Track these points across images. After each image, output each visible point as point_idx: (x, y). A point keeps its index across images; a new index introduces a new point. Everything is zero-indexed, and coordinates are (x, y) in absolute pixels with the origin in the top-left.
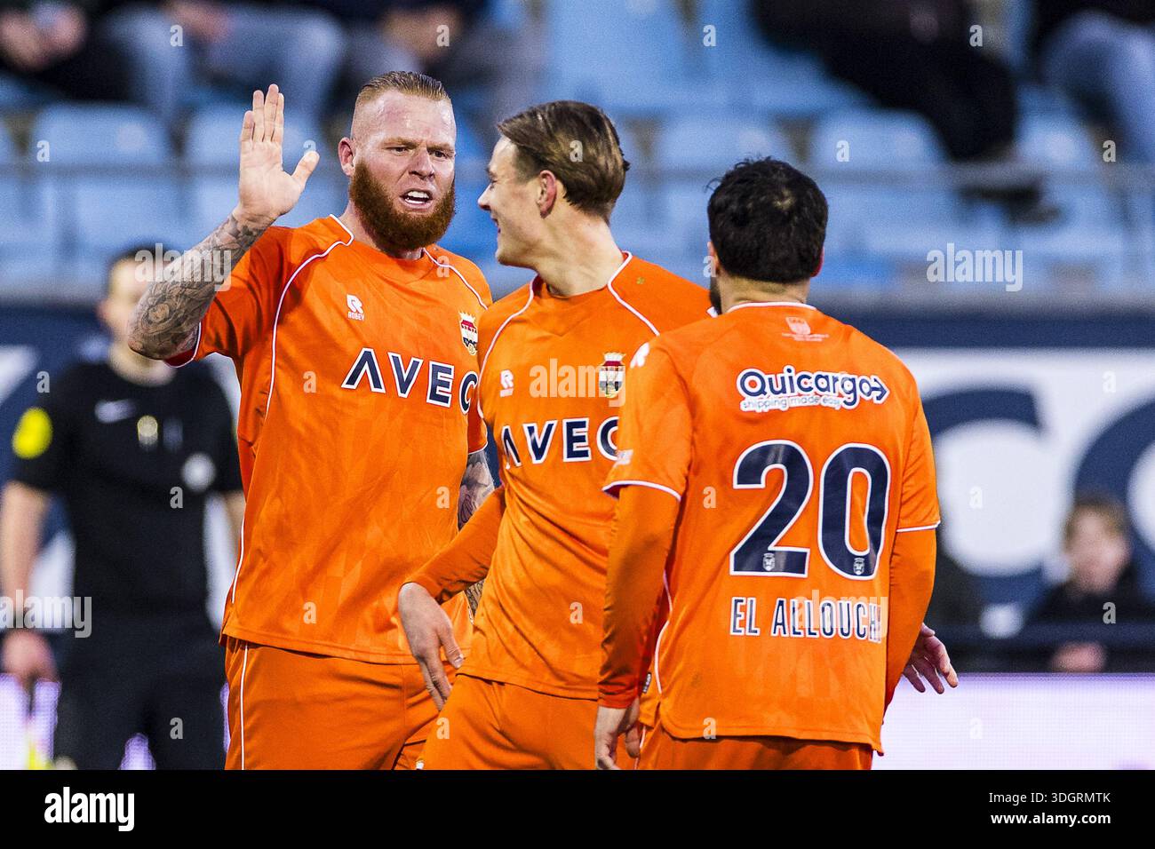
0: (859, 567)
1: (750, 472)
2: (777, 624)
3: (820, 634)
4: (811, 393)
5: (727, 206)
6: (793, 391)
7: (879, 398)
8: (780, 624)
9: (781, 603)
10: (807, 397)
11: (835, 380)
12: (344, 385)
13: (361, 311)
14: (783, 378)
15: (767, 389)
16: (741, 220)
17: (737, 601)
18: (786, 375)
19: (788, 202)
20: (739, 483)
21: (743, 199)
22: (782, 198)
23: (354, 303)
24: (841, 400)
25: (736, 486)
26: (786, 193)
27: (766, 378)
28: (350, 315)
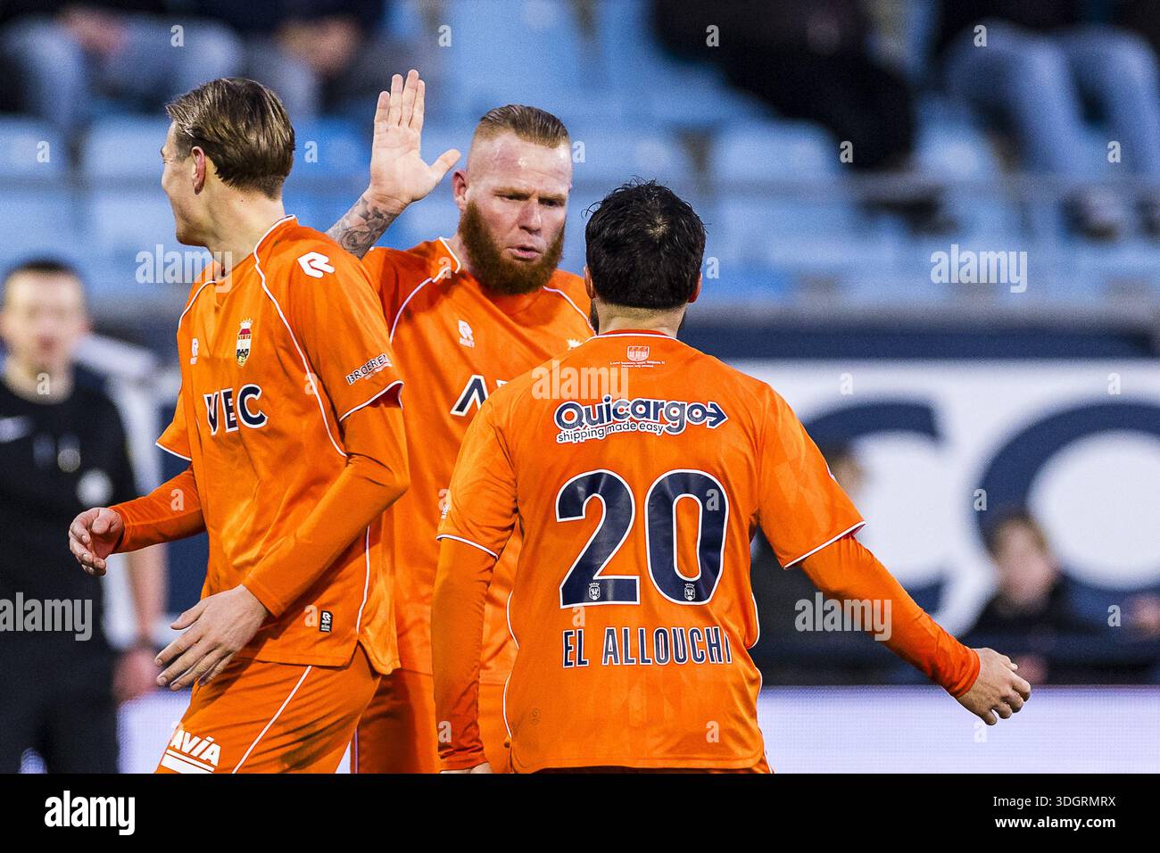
0: (690, 593)
1: (570, 504)
2: (607, 653)
3: (654, 661)
4: (627, 420)
5: (599, 233)
6: (609, 419)
7: (712, 424)
8: (611, 653)
9: (611, 632)
10: (622, 424)
11: (657, 407)
12: (454, 412)
13: (471, 338)
14: (600, 408)
15: (584, 420)
16: (613, 246)
17: (567, 634)
18: (604, 404)
19: (660, 230)
20: (560, 517)
21: (615, 226)
22: (655, 225)
23: (464, 329)
24: (665, 426)
25: (559, 520)
26: (659, 221)
27: (583, 408)
28: (462, 341)
